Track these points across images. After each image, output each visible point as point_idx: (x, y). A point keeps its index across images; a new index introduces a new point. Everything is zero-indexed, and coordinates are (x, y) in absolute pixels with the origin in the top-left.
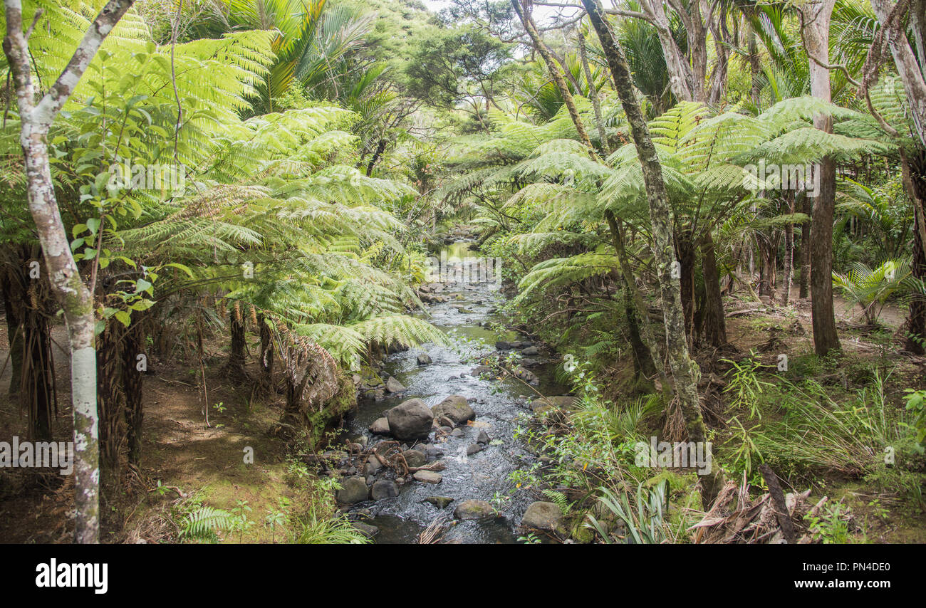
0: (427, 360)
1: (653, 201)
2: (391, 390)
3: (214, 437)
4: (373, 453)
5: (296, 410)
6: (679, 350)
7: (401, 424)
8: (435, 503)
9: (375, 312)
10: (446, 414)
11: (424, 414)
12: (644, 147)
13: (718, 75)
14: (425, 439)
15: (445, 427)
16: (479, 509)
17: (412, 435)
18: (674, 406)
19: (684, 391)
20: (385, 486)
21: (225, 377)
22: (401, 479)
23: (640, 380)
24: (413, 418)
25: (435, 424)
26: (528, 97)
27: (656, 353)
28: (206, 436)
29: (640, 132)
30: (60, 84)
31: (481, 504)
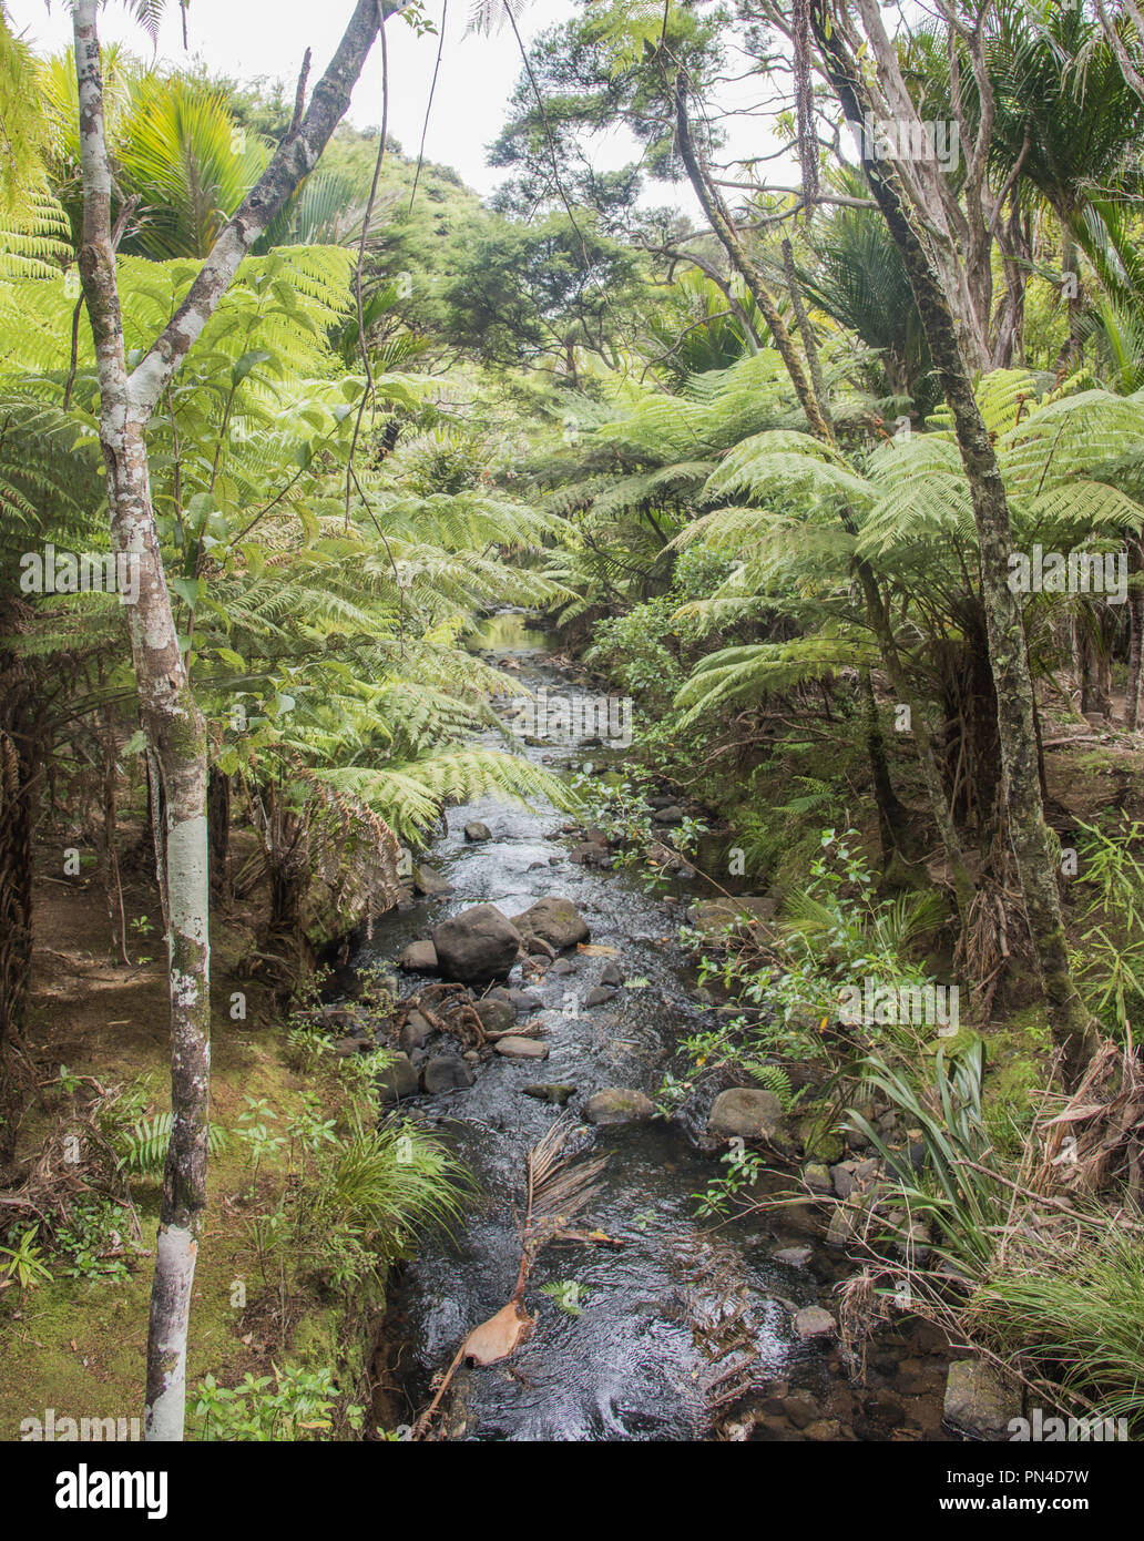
0: (482, 834)
1: (990, 547)
2: (426, 890)
3: (134, 981)
4: (415, 1007)
5: (288, 929)
6: (1028, 810)
7: (460, 952)
8: (543, 1096)
9: (440, 743)
10: (537, 933)
11: (502, 932)
12: (977, 451)
13: (1008, 318)
14: (503, 979)
15: (538, 957)
16: (628, 1105)
17: (482, 972)
18: (977, 911)
19: (1035, 881)
20: (449, 1067)
21: (135, 869)
22: (473, 1054)
23: (893, 865)
24: (483, 941)
25: (521, 953)
26: (659, 349)
27: (945, 816)
28: (119, 980)
29: (970, 425)
30: (178, 333)
31: (630, 1096)
